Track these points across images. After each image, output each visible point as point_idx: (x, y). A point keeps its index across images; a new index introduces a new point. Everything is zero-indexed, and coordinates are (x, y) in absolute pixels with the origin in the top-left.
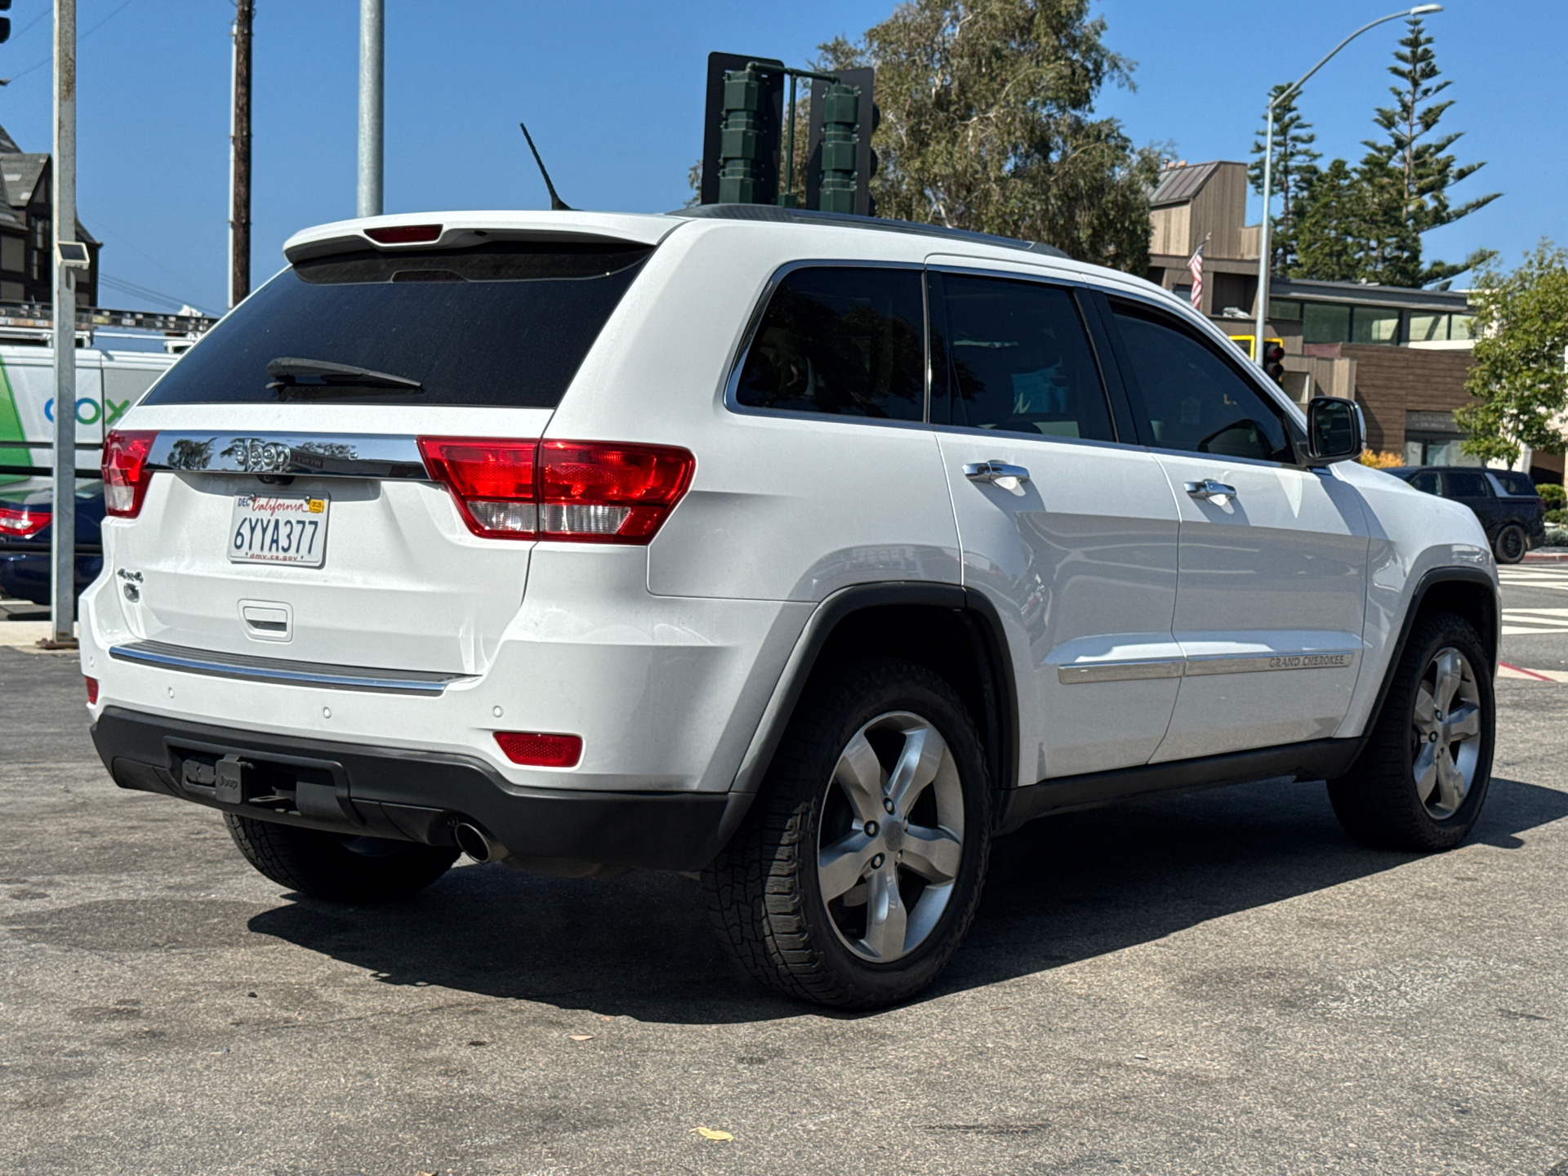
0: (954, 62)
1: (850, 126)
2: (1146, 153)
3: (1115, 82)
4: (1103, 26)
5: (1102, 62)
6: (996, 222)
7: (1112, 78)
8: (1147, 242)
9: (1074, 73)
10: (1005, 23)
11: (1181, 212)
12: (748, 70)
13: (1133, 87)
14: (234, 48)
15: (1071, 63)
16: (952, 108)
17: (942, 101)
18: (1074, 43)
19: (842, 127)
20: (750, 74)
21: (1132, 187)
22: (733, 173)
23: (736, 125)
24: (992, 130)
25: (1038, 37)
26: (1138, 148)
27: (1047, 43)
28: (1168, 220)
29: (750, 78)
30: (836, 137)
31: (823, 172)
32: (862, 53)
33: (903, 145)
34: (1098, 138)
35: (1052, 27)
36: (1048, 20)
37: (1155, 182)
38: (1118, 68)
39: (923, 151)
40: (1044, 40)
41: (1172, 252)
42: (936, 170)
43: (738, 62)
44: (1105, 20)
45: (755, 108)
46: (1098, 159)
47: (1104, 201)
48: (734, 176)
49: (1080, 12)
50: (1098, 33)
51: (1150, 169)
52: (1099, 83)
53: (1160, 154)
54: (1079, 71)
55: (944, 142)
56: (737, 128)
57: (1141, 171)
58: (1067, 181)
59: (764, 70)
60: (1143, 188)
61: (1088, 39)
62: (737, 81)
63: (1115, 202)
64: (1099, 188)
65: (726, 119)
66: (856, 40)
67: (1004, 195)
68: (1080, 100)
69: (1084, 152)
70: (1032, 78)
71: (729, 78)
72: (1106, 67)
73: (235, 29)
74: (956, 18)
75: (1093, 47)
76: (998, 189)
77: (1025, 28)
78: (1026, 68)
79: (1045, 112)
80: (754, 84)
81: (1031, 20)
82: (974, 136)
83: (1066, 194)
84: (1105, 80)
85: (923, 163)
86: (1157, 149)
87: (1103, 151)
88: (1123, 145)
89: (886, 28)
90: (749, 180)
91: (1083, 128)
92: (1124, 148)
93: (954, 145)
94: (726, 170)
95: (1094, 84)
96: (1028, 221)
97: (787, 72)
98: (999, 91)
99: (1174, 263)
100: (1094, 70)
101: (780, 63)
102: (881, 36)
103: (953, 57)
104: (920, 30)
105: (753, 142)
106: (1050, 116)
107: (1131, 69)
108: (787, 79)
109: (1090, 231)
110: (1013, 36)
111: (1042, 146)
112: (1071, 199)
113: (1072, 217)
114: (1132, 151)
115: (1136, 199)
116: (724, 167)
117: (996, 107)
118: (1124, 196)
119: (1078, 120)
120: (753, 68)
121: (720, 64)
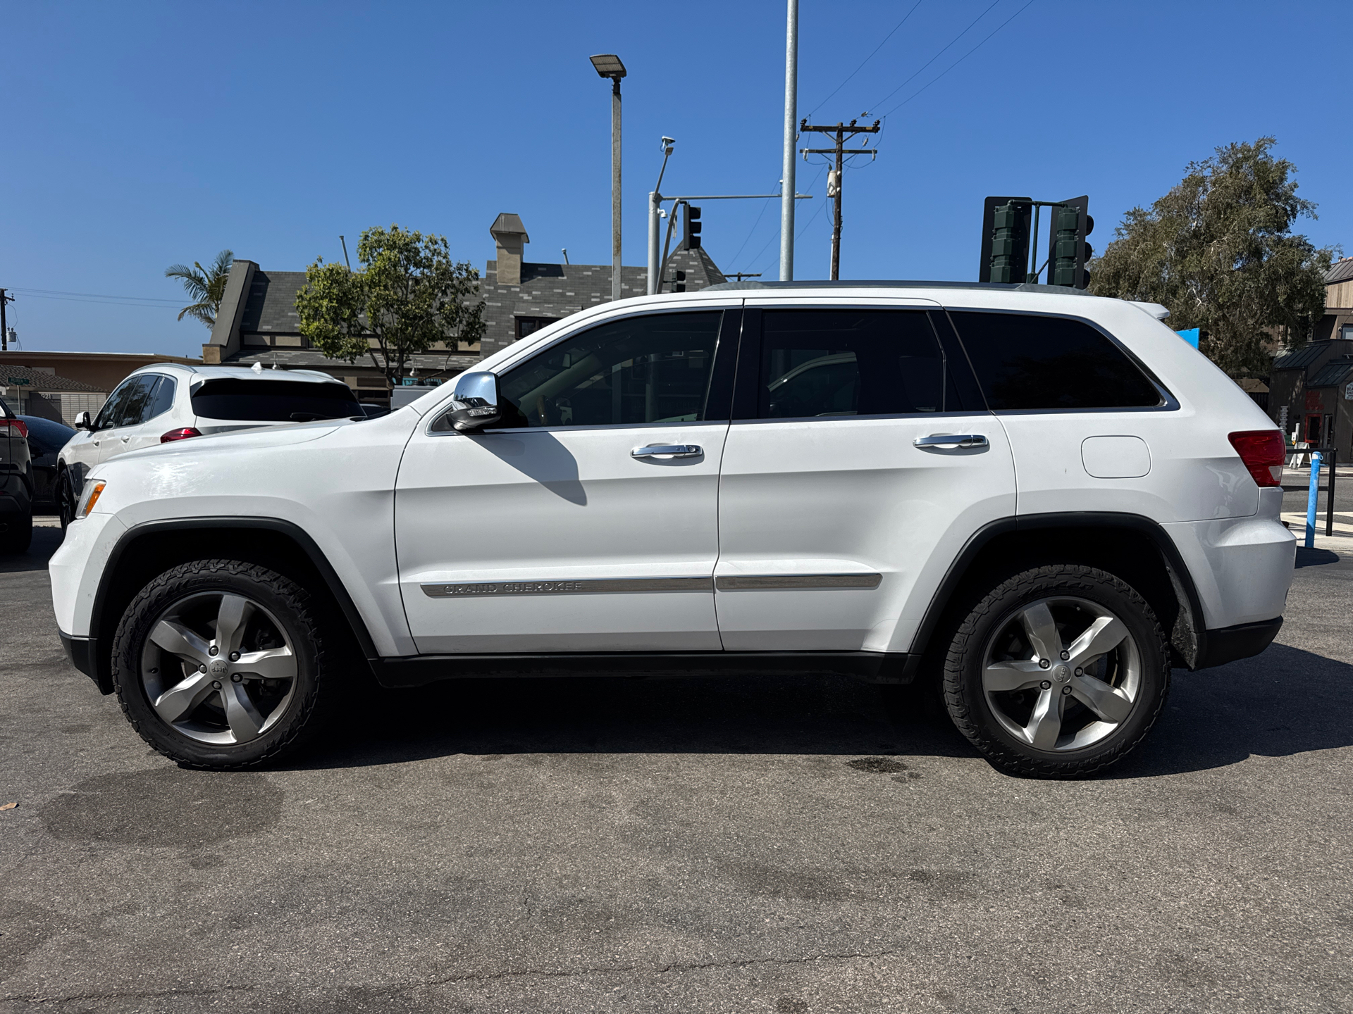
0: (1203, 213)
1: (1073, 231)
2: (1323, 252)
3: (1305, 215)
4: (1296, 186)
5: (1296, 206)
6: (1226, 295)
7: (1303, 213)
8: (1323, 300)
9: (1277, 212)
10: (1235, 190)
11: (1349, 284)
12: (1008, 205)
13: (1316, 218)
14: (832, 245)
15: (1275, 207)
16: (1202, 238)
17: (1196, 235)
18: (1278, 197)
19: (1068, 232)
20: (1009, 206)
21: (1313, 271)
22: (998, 264)
23: (1000, 237)
24: (1225, 246)
25: (1255, 195)
26: (1318, 249)
27: (1260, 198)
28: (1340, 290)
29: (1009, 209)
30: (1064, 238)
31: (1057, 259)
32: (1150, 214)
33: (1172, 259)
34: (1291, 246)
35: (1264, 189)
36: (1262, 186)
37: (1328, 268)
38: (1307, 208)
39: (1183, 261)
40: (1258, 196)
41: (1343, 306)
42: (1190, 270)
43: (1002, 201)
44: (1297, 182)
45: (1012, 226)
46: (1291, 257)
47: (1294, 279)
48: (999, 266)
49: (1282, 180)
50: (1293, 190)
51: (1325, 261)
52: (1295, 217)
53: (1331, 252)
54: (1280, 211)
55: (1195, 255)
56: (1001, 238)
57: (1319, 263)
58: (1272, 270)
59: (1019, 204)
60: (1321, 272)
61: (1286, 193)
62: (1002, 211)
63: (1301, 280)
64: (1290, 274)
65: (996, 234)
66: (1147, 207)
67: (1231, 281)
68: (1282, 227)
69: (1282, 254)
70: (1249, 216)
71: (997, 210)
72: (1299, 208)
73: (833, 236)
74: (1206, 190)
75: (1290, 197)
76: (1228, 277)
77: (1248, 190)
78: (1246, 211)
79: (1260, 235)
80: (1012, 212)
81: (1251, 187)
82: (1214, 251)
83: (1271, 278)
84: (1298, 214)
85: (1183, 267)
86: (1330, 249)
87: (1294, 252)
88: (1310, 249)
89: (1165, 200)
90: (1008, 267)
91: (1282, 241)
92: (1309, 251)
93: (1202, 256)
94: (995, 263)
95: (1291, 217)
96: (1246, 293)
97: (1033, 204)
98: (1229, 225)
99: (1343, 312)
100: (1291, 210)
101: (1030, 199)
102: (1161, 205)
103: (1202, 210)
104: (1183, 198)
105: (1011, 245)
106: (1263, 237)
107: (1314, 208)
108: (1034, 208)
109: (1285, 297)
110: (1240, 197)
111: (1257, 253)
112: (1274, 280)
113: (1274, 288)
114: (1315, 252)
115: (1314, 277)
116: (994, 261)
117: (1228, 234)
118: (1307, 276)
119: (1279, 238)
120: (1012, 203)
121: (992, 204)
